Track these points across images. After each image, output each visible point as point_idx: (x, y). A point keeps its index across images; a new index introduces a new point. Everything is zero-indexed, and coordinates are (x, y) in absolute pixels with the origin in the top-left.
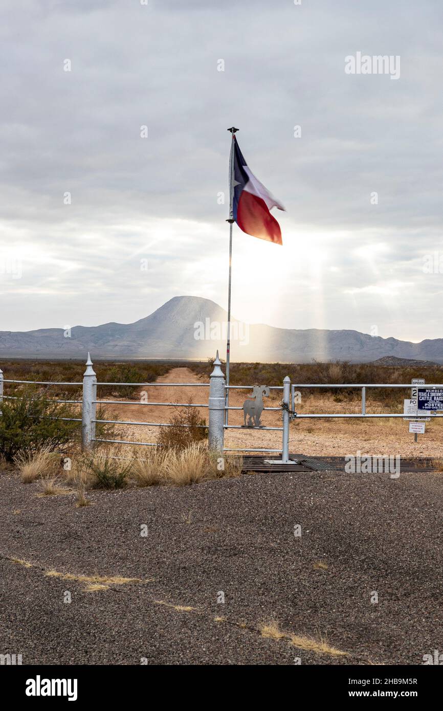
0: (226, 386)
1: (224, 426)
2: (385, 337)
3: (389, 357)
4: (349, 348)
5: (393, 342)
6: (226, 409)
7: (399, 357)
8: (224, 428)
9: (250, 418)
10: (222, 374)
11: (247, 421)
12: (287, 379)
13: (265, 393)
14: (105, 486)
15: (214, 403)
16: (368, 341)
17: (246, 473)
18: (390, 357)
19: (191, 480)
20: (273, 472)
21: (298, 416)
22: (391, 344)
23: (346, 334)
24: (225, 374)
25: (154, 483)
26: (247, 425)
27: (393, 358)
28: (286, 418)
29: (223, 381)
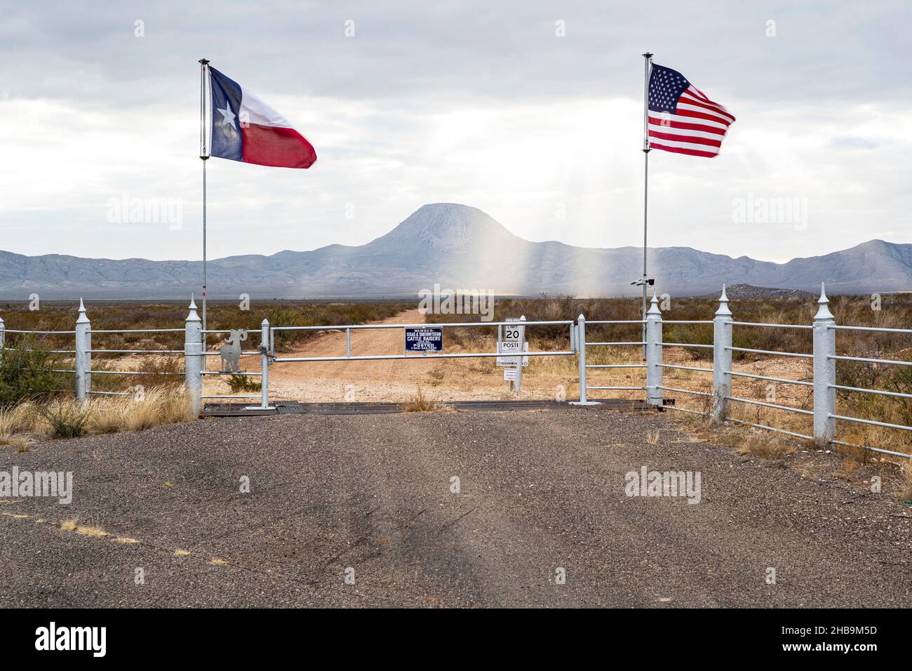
0: (202, 331)
1: (201, 372)
2: (734, 256)
3: (739, 286)
4: (682, 273)
5: (746, 262)
6: (203, 355)
7: (757, 286)
8: (201, 374)
9: (228, 363)
10: (199, 319)
11: (224, 366)
12: (265, 322)
13: (243, 337)
14: (63, 435)
15: (189, 349)
16: (709, 262)
17: (203, 418)
18: (741, 286)
19: (143, 426)
20: (229, 416)
21: (277, 360)
22: (744, 266)
23: (677, 252)
24: (202, 318)
25: (112, 430)
26: (224, 370)
27: (747, 287)
28: (265, 362)
29: (199, 325)
